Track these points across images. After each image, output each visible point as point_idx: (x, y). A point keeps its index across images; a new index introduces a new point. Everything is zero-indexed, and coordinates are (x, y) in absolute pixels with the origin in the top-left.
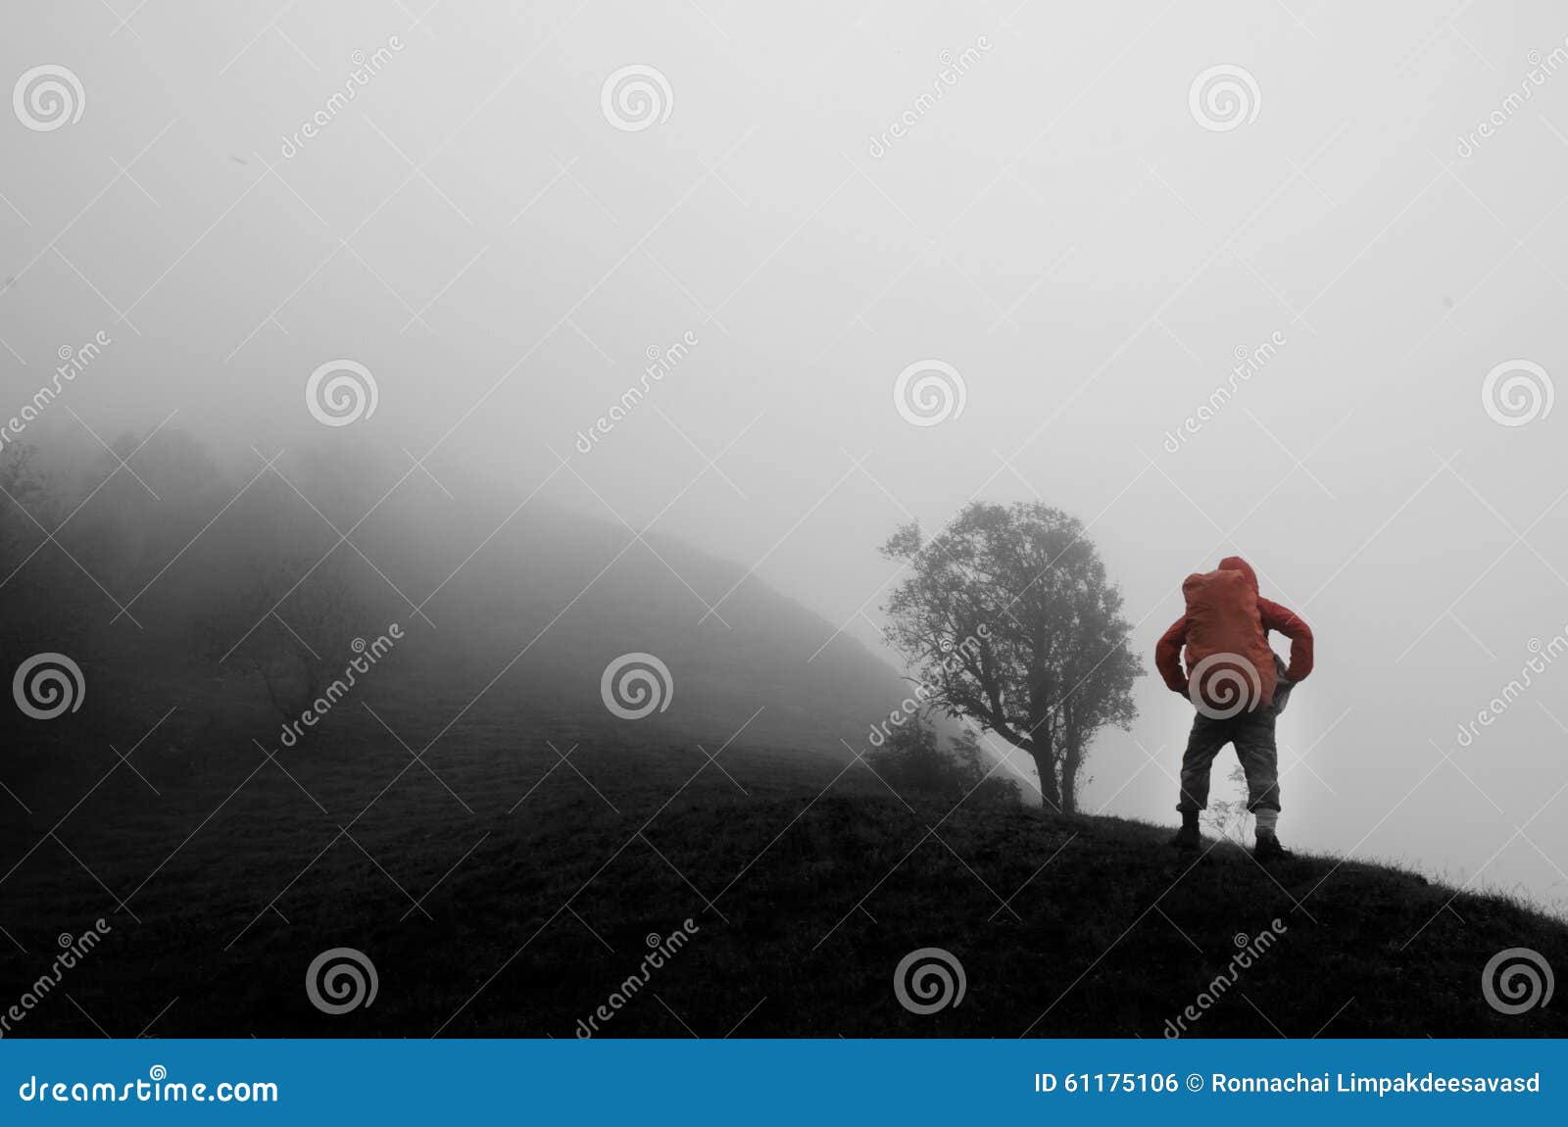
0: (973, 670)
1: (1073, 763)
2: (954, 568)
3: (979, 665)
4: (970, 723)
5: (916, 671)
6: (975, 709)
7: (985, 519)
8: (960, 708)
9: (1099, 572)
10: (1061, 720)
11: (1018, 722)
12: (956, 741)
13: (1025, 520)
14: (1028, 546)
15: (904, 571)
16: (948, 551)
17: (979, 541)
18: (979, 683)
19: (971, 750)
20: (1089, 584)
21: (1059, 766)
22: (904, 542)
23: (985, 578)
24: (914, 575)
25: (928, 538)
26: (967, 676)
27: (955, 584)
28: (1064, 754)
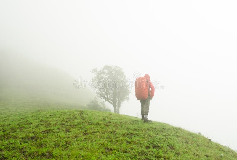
0: (104, 91)
1: (119, 107)
2: (102, 75)
3: (105, 91)
4: (103, 100)
5: (95, 91)
6: (104, 98)
7: (107, 67)
8: (102, 97)
9: (125, 77)
10: (118, 100)
11: (111, 100)
12: (101, 103)
13: (114, 68)
14: (114, 72)
15: (94, 75)
16: (101, 72)
17: (106, 71)
18: (105, 94)
19: (103, 104)
20: (123, 79)
21: (117, 107)
22: (94, 71)
23: (107, 77)
24: (95, 76)
25: (98, 70)
26: (103, 92)
27: (102, 78)
28: (118, 105)
